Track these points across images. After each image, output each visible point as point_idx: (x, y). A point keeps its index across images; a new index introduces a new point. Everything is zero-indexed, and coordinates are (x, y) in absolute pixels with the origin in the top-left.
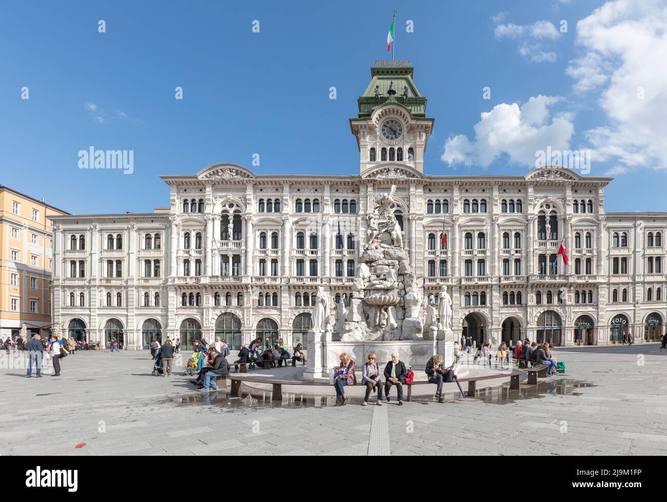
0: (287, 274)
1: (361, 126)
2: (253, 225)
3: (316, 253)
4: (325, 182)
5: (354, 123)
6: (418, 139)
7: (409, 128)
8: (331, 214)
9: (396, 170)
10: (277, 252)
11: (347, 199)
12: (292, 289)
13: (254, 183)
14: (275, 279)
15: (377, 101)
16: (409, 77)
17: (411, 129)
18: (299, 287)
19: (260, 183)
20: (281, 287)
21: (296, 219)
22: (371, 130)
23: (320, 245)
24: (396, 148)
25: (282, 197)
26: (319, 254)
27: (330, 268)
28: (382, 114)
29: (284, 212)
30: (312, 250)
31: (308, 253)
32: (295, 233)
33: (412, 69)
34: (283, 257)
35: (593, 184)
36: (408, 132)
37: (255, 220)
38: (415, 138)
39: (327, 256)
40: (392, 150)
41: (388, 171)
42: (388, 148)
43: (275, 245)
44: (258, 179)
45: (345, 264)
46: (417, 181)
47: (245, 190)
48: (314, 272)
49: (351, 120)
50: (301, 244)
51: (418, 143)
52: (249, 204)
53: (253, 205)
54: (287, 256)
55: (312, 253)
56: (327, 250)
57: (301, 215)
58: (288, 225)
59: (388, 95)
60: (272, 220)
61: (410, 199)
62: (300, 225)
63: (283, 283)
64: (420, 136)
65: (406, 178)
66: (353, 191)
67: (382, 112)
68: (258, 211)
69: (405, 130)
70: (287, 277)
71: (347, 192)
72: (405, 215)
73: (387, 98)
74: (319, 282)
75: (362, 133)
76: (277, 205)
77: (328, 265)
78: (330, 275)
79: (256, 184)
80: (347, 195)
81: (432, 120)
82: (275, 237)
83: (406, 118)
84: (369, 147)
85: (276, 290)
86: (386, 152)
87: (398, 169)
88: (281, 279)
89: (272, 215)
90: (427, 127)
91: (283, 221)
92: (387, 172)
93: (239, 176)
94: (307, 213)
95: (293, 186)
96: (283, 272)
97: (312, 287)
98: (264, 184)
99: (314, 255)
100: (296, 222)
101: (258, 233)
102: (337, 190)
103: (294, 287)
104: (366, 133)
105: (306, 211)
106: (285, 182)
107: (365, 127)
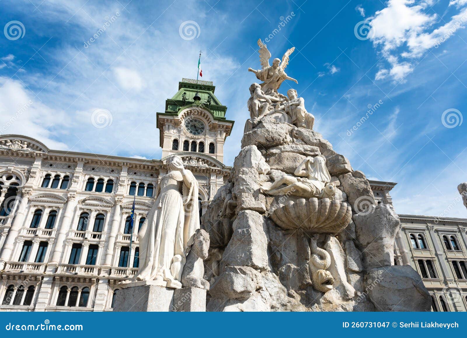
0: (56, 260)
1: (167, 120)
2: (29, 201)
3: (100, 237)
4: (124, 164)
5: (160, 117)
6: (219, 136)
7: (211, 126)
8: (125, 195)
9: (198, 160)
10: (50, 233)
11: (144, 182)
12: (58, 282)
13: (45, 157)
14: (38, 267)
15: (184, 103)
16: (211, 92)
17: (213, 129)
18: (68, 278)
19: (51, 158)
20: (43, 278)
21: (83, 197)
22: (177, 124)
23: (106, 228)
24: (198, 142)
25: (73, 174)
26: (103, 238)
27: (113, 256)
28: (188, 113)
29: (71, 189)
30: (95, 233)
31: (89, 236)
32: (79, 213)
33: (214, 87)
34: (56, 239)
35: (379, 187)
36: (210, 130)
37: (34, 194)
38: (216, 135)
39: (112, 241)
40: (194, 143)
41: (191, 159)
42: (191, 141)
43: (50, 224)
44: (51, 154)
45: (133, 252)
46: (219, 170)
47: (31, 163)
48: (91, 260)
49: (158, 114)
50: (83, 226)
51: (218, 140)
52: (32, 177)
53: (36, 179)
54: (62, 238)
55: (94, 236)
56: (114, 234)
57: (90, 194)
58: (72, 204)
59: (193, 101)
60: (55, 197)
61: (210, 188)
62: (87, 205)
63: (47, 273)
64: (221, 134)
65: (207, 166)
66: (152, 175)
67: (187, 111)
68: (40, 186)
69: (207, 128)
70: (55, 265)
71: (146, 176)
72: (204, 202)
73: (193, 103)
74: (95, 273)
75: (167, 126)
76: (65, 182)
77: (111, 251)
78: (112, 265)
79: (47, 159)
80: (145, 178)
81: (233, 122)
82: (53, 215)
83: (209, 119)
84: (173, 139)
85: (35, 282)
86: (189, 144)
87: (199, 158)
88: (46, 267)
89: (57, 192)
90: (227, 127)
91: (68, 198)
92: (189, 160)
93: (29, 149)
94: (97, 193)
95: (88, 165)
96: (51, 259)
97: (85, 279)
98: (56, 159)
99: (97, 239)
100: (84, 201)
101: (33, 210)
102: (135, 173)
103: (61, 278)
104: (171, 127)
105: (96, 190)
106: (80, 159)
107: (171, 121)
